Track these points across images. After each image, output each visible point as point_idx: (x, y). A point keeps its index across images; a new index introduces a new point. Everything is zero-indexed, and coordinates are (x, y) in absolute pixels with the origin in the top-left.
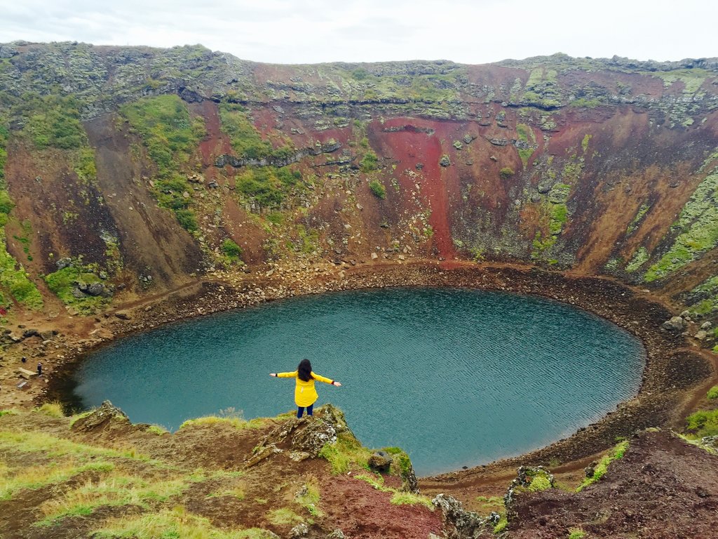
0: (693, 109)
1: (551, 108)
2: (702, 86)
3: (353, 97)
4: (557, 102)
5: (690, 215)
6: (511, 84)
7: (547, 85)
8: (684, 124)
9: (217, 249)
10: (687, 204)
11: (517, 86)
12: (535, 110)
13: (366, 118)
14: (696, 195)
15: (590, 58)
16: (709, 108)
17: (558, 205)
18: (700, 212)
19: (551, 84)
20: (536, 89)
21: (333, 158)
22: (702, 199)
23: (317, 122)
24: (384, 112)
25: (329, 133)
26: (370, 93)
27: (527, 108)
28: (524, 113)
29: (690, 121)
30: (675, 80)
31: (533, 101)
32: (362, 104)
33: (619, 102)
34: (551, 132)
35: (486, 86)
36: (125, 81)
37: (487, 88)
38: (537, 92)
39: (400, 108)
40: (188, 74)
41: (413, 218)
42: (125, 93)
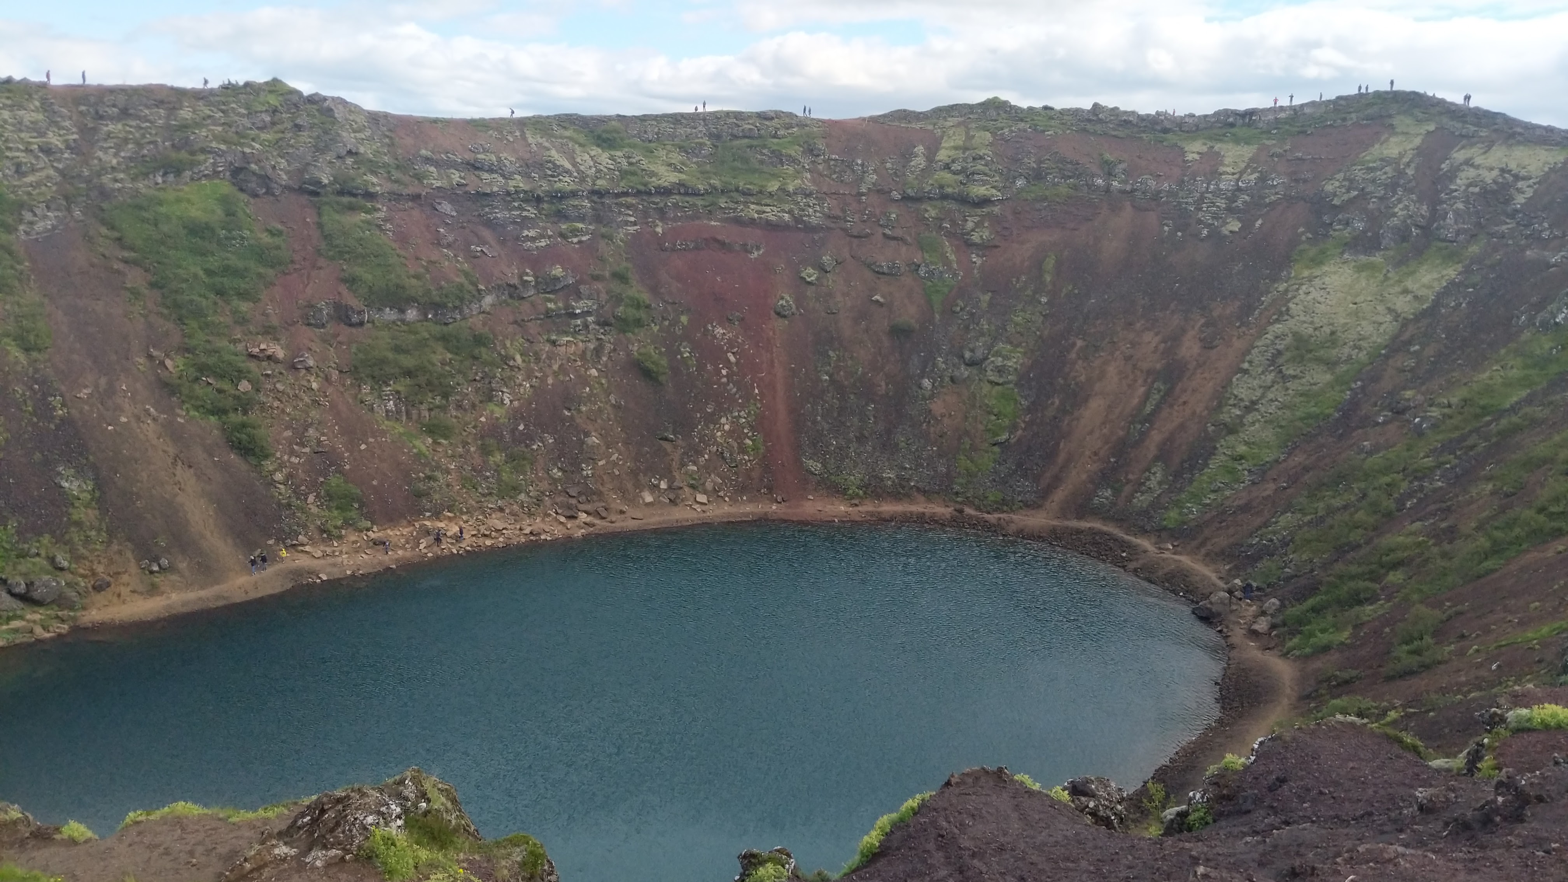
0: (1239, 203)
1: (985, 201)
2: (1252, 160)
3: (599, 182)
4: (994, 191)
5: (1242, 400)
6: (907, 155)
7: (974, 159)
8: (1225, 231)
9: (311, 498)
10: (1234, 380)
11: (919, 162)
12: (955, 205)
13: (627, 223)
14: (1250, 362)
15: (1052, 109)
16: (1267, 200)
17: (999, 388)
18: (1259, 393)
19: (981, 158)
20: (956, 167)
21: (560, 305)
22: (1260, 370)
23: (526, 233)
24: (662, 213)
25: (551, 255)
26: (634, 174)
27: (938, 203)
28: (933, 213)
29: (1235, 225)
30: (1205, 149)
31: (949, 190)
32: (618, 195)
33: (1107, 190)
34: (984, 248)
35: (859, 162)
36: (116, 155)
37: (862, 165)
38: (955, 173)
39: (695, 205)
40: (253, 140)
41: (723, 420)
42: (116, 181)
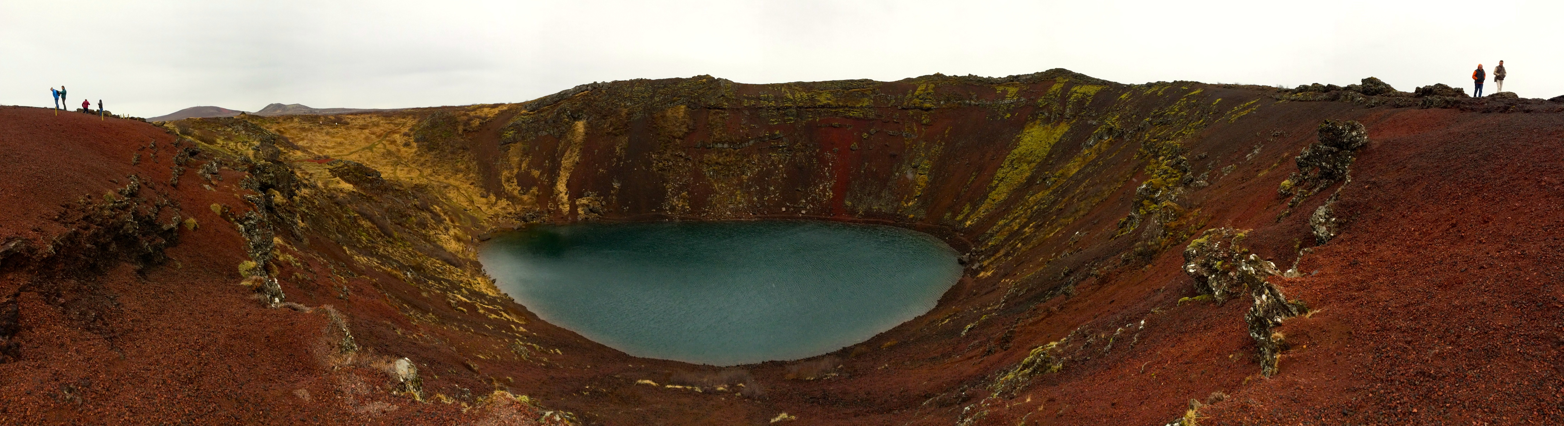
1: (928, 110)
3: (801, 103)
4: (932, 105)
6: (907, 93)
7: (927, 95)
12: (919, 111)
13: (807, 117)
19: (930, 94)
20: (921, 97)
21: (776, 144)
23: (771, 120)
24: (820, 113)
25: (778, 127)
26: (813, 101)
27: (913, 110)
28: (911, 114)
29: (1008, 115)
31: (917, 105)
32: (806, 108)
33: (970, 104)
34: (926, 125)
36: (659, 98)
37: (892, 97)
39: (831, 111)
40: (697, 93)
41: (821, 186)
